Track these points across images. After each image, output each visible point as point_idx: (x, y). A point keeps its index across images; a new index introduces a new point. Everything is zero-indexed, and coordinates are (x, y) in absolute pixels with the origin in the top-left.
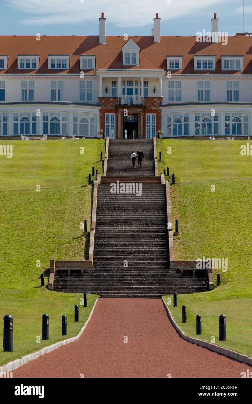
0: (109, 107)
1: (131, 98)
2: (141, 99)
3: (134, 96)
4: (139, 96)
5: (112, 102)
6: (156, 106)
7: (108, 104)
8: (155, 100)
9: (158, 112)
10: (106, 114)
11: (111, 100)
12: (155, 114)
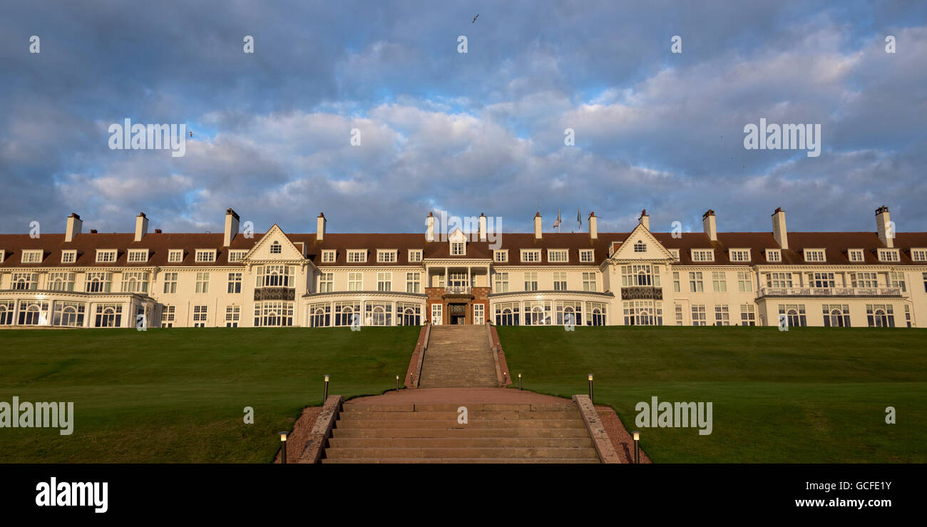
0: (435, 298)
1: (458, 290)
2: (468, 289)
3: (461, 287)
4: (466, 287)
5: (438, 292)
6: (484, 296)
7: (435, 294)
8: (483, 289)
9: (487, 303)
10: (432, 305)
11: (438, 290)
12: (484, 305)
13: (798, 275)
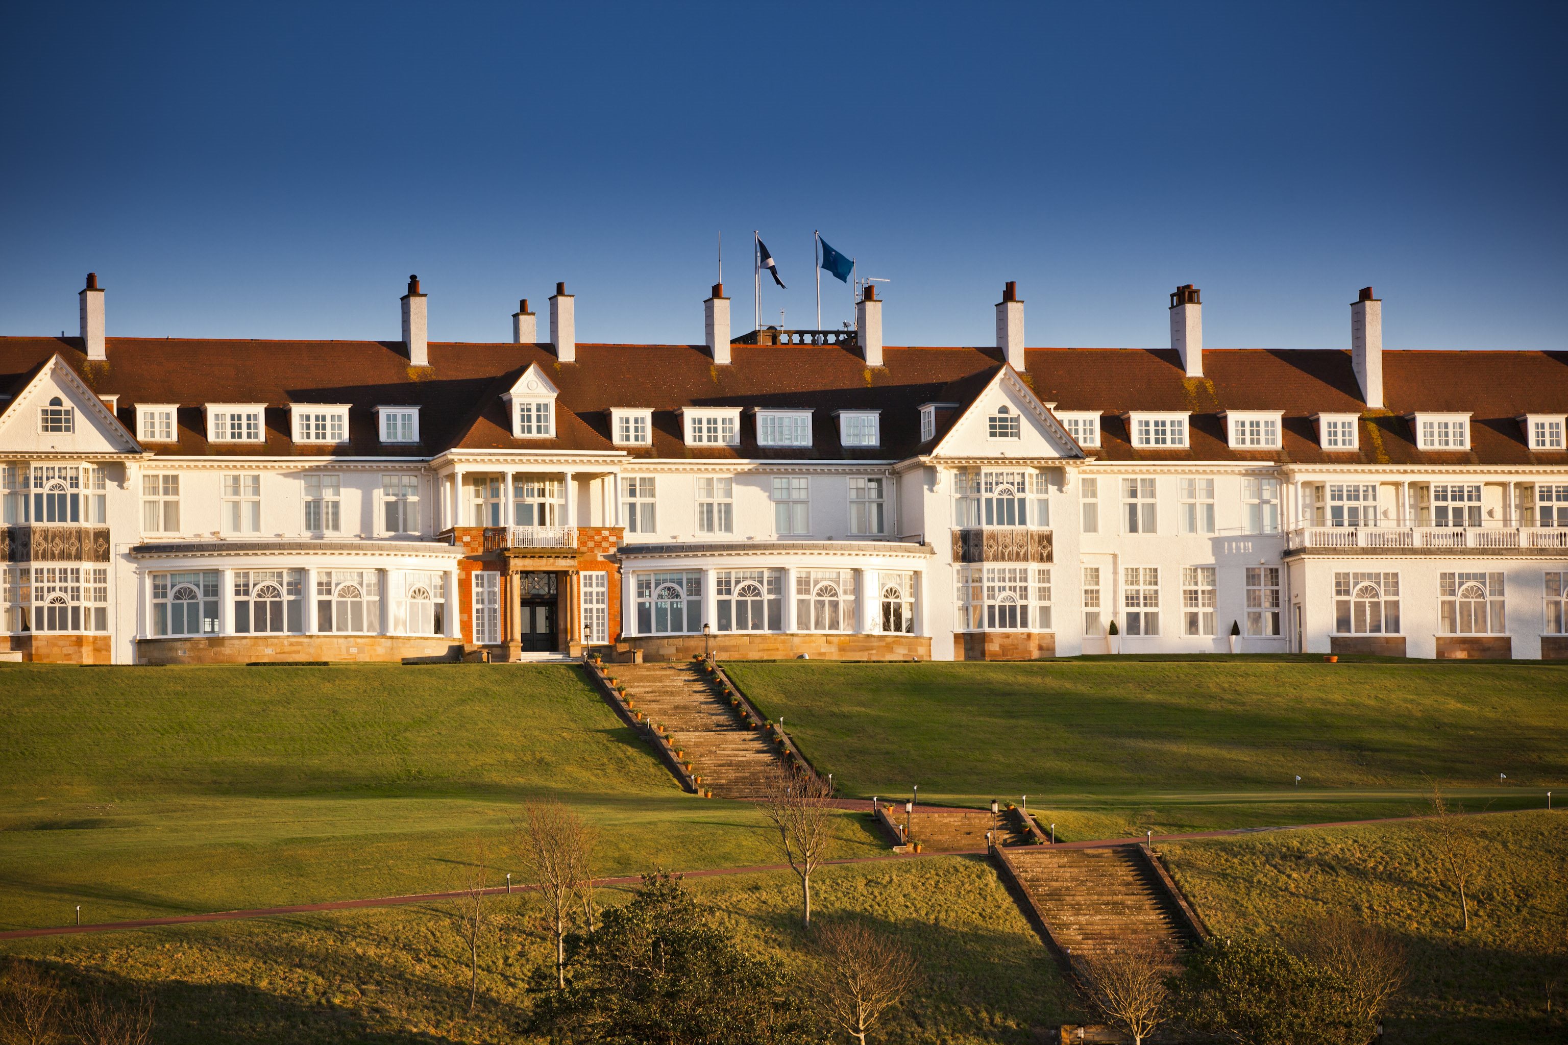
13: (1392, 488)
